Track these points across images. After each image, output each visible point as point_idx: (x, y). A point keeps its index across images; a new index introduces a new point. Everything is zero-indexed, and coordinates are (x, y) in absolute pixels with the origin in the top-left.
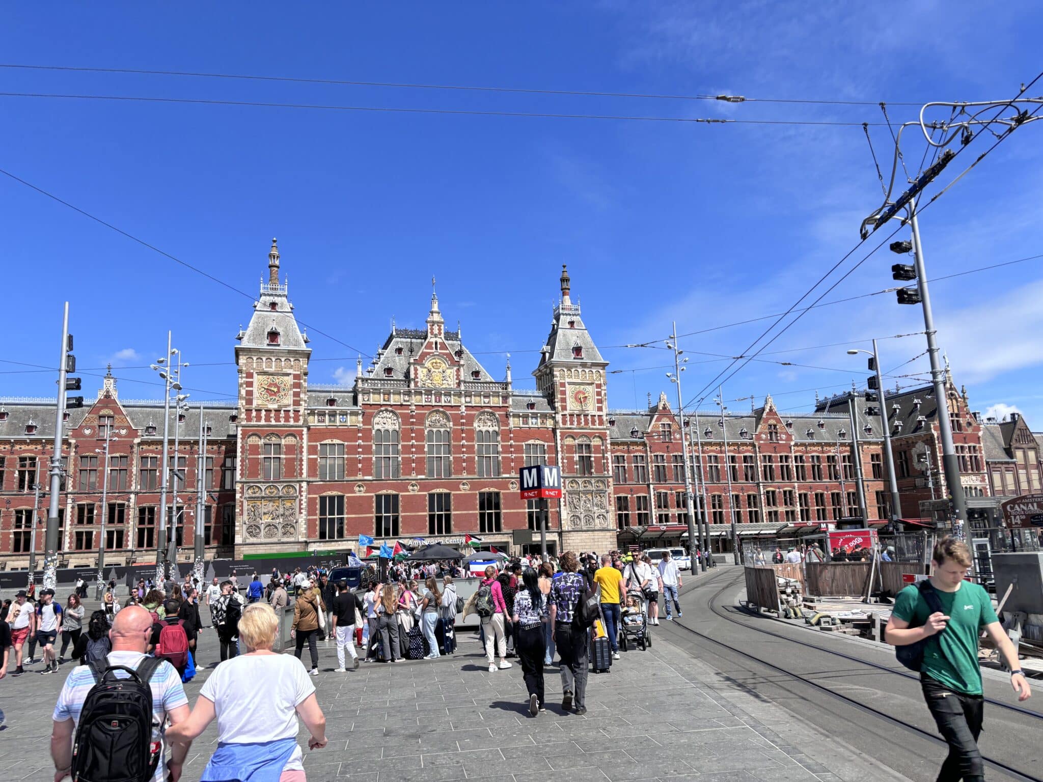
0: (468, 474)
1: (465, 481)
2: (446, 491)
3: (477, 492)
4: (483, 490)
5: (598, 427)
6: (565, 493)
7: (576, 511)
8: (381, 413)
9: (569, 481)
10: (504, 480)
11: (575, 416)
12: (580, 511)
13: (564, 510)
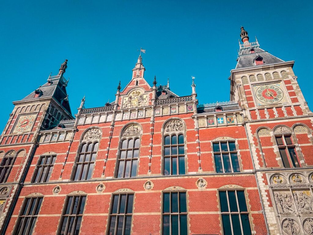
0: (153, 173)
2: (129, 191)
3: (161, 191)
4: (167, 189)
5: (296, 116)
6: (268, 189)
7: (290, 214)
8: (89, 131)
9: (270, 176)
10: (190, 177)
11: (266, 109)
12: (296, 214)
13: (270, 212)
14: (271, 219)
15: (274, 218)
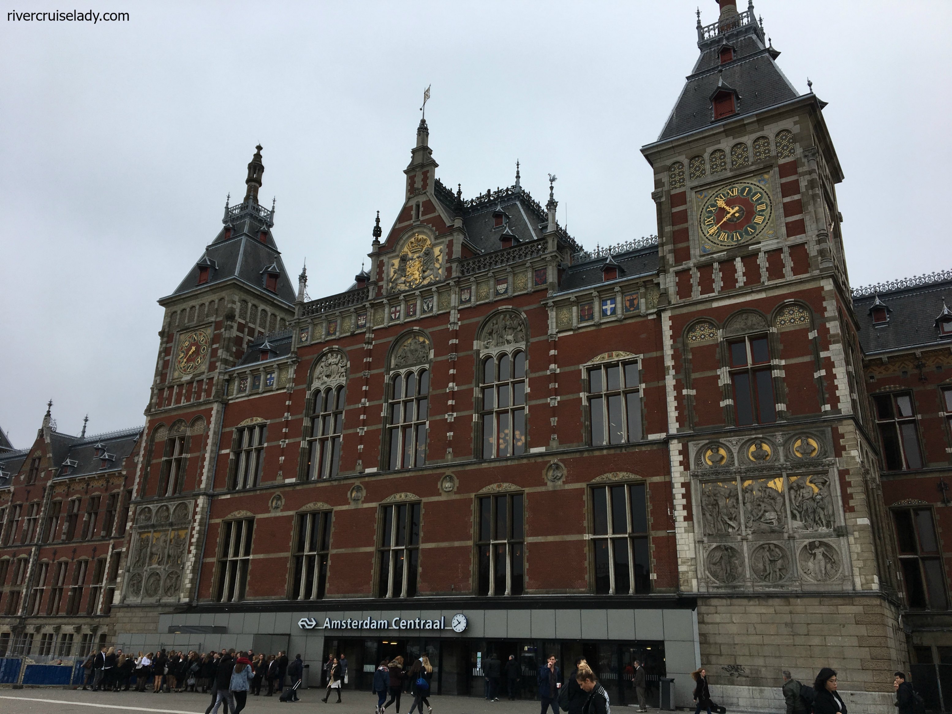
0: (456, 454)
1: (448, 472)
2: (412, 497)
3: (473, 495)
4: (485, 490)
5: (792, 278)
6: (687, 481)
7: (728, 534)
8: (324, 359)
9: (698, 448)
10: (532, 460)
11: (716, 265)
12: (739, 535)
13: (686, 531)
14: (686, 548)
15: (692, 546)
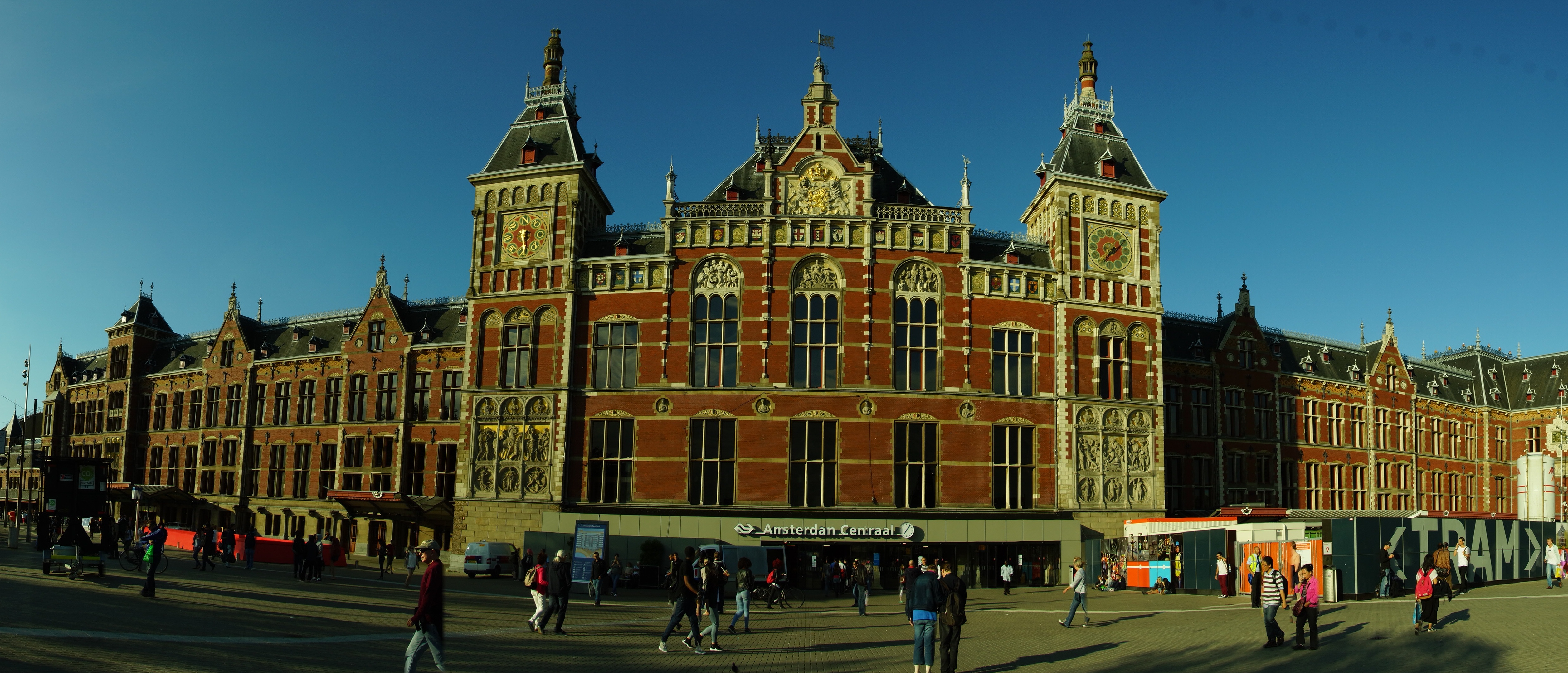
0: (873, 382)
2: (826, 416)
3: (891, 421)
4: (903, 417)
6: (1070, 431)
7: (1092, 471)
9: (1078, 409)
10: (946, 398)
11: (1097, 281)
13: (1066, 466)
14: (1063, 478)
15: (1068, 477)
